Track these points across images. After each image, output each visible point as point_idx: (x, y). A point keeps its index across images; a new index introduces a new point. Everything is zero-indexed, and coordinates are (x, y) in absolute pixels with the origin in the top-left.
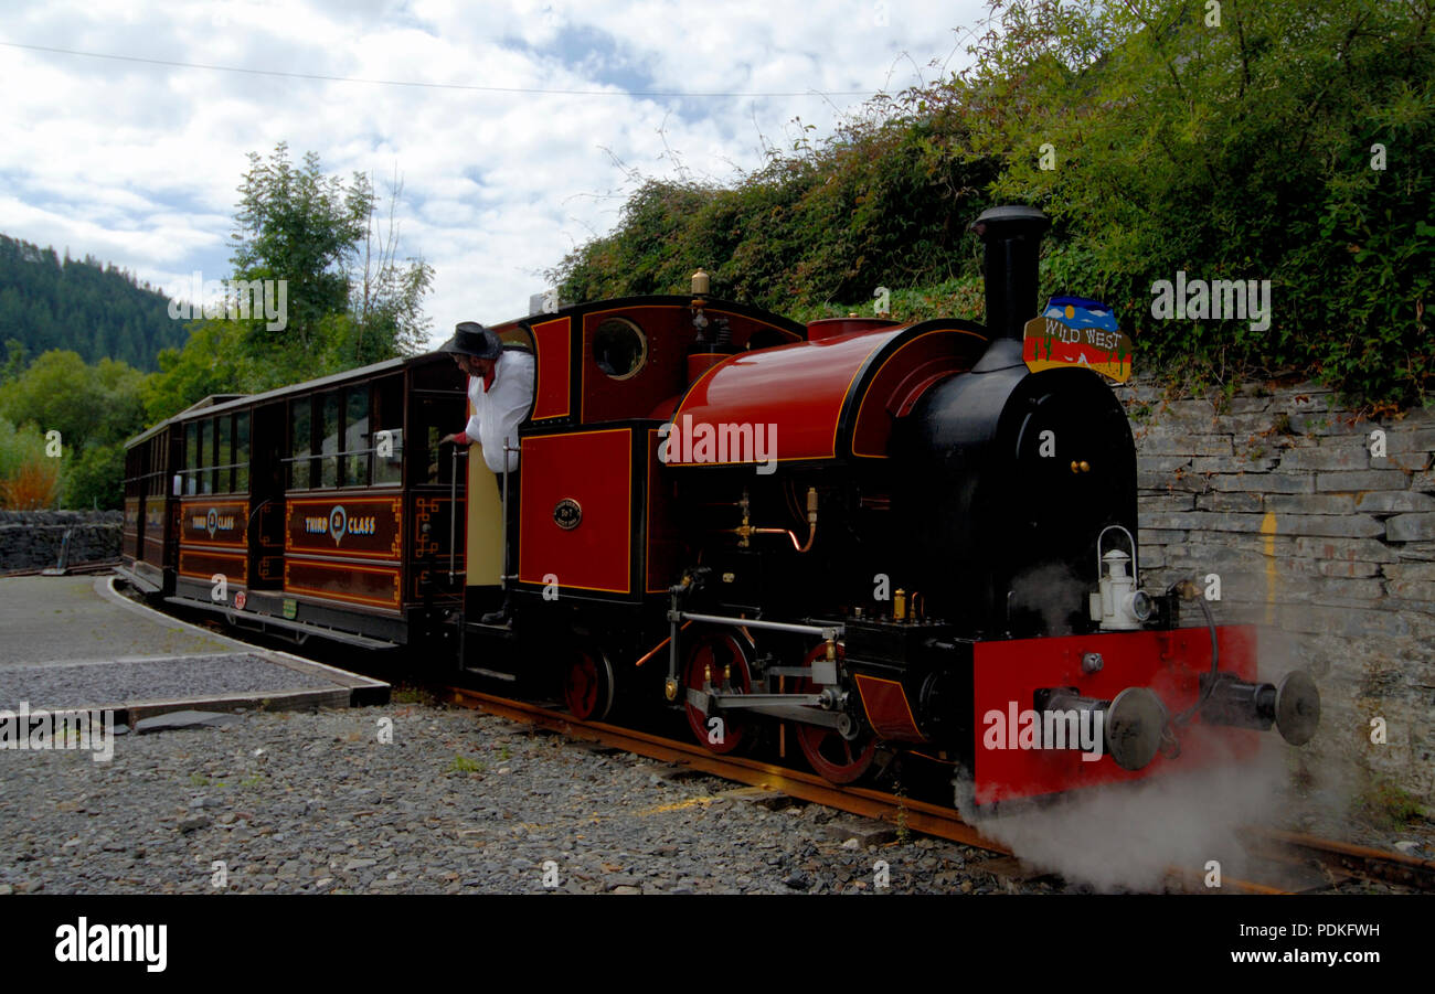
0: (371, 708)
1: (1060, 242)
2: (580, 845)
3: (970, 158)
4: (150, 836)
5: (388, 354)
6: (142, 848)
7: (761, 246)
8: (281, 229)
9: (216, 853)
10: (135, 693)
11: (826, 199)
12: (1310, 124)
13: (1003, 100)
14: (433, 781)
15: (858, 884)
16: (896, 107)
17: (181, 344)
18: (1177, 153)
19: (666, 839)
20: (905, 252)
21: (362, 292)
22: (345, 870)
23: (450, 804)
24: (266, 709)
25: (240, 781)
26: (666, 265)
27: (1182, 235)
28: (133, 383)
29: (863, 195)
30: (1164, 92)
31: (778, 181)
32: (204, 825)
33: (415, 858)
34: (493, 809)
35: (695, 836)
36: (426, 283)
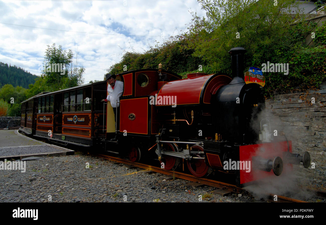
0: (70, 156)
1: (205, 65)
2: (111, 182)
3: (188, 49)
4: (23, 182)
5: (76, 85)
6: (21, 184)
7: (149, 65)
8: (54, 60)
9: (37, 185)
10: (21, 153)
11: (161, 56)
12: (250, 44)
13: (194, 38)
14: (82, 170)
15: (165, 188)
16: (175, 39)
17: (34, 83)
18: (226, 49)
19: (128, 180)
20: (176, 67)
21: (71, 73)
22: (63, 188)
23: (85, 174)
24: (49, 156)
25: (43, 170)
26: (130, 69)
27: (227, 64)
28: (24, 91)
29: (168, 56)
30: (224, 37)
31: (152, 53)
32: (35, 179)
33: (78, 185)
34: (94, 175)
35: (134, 179)
36: (83, 71)
